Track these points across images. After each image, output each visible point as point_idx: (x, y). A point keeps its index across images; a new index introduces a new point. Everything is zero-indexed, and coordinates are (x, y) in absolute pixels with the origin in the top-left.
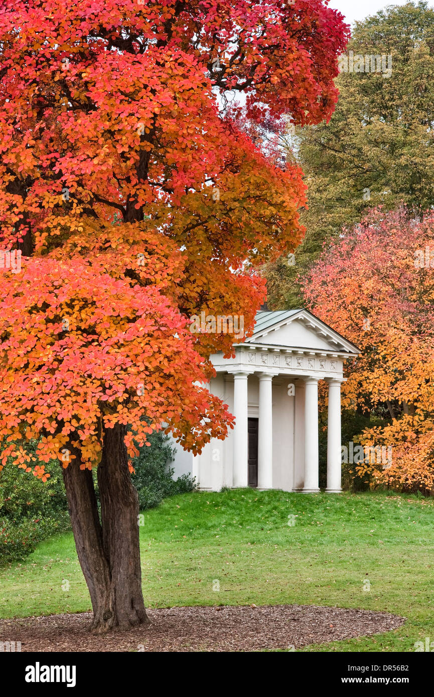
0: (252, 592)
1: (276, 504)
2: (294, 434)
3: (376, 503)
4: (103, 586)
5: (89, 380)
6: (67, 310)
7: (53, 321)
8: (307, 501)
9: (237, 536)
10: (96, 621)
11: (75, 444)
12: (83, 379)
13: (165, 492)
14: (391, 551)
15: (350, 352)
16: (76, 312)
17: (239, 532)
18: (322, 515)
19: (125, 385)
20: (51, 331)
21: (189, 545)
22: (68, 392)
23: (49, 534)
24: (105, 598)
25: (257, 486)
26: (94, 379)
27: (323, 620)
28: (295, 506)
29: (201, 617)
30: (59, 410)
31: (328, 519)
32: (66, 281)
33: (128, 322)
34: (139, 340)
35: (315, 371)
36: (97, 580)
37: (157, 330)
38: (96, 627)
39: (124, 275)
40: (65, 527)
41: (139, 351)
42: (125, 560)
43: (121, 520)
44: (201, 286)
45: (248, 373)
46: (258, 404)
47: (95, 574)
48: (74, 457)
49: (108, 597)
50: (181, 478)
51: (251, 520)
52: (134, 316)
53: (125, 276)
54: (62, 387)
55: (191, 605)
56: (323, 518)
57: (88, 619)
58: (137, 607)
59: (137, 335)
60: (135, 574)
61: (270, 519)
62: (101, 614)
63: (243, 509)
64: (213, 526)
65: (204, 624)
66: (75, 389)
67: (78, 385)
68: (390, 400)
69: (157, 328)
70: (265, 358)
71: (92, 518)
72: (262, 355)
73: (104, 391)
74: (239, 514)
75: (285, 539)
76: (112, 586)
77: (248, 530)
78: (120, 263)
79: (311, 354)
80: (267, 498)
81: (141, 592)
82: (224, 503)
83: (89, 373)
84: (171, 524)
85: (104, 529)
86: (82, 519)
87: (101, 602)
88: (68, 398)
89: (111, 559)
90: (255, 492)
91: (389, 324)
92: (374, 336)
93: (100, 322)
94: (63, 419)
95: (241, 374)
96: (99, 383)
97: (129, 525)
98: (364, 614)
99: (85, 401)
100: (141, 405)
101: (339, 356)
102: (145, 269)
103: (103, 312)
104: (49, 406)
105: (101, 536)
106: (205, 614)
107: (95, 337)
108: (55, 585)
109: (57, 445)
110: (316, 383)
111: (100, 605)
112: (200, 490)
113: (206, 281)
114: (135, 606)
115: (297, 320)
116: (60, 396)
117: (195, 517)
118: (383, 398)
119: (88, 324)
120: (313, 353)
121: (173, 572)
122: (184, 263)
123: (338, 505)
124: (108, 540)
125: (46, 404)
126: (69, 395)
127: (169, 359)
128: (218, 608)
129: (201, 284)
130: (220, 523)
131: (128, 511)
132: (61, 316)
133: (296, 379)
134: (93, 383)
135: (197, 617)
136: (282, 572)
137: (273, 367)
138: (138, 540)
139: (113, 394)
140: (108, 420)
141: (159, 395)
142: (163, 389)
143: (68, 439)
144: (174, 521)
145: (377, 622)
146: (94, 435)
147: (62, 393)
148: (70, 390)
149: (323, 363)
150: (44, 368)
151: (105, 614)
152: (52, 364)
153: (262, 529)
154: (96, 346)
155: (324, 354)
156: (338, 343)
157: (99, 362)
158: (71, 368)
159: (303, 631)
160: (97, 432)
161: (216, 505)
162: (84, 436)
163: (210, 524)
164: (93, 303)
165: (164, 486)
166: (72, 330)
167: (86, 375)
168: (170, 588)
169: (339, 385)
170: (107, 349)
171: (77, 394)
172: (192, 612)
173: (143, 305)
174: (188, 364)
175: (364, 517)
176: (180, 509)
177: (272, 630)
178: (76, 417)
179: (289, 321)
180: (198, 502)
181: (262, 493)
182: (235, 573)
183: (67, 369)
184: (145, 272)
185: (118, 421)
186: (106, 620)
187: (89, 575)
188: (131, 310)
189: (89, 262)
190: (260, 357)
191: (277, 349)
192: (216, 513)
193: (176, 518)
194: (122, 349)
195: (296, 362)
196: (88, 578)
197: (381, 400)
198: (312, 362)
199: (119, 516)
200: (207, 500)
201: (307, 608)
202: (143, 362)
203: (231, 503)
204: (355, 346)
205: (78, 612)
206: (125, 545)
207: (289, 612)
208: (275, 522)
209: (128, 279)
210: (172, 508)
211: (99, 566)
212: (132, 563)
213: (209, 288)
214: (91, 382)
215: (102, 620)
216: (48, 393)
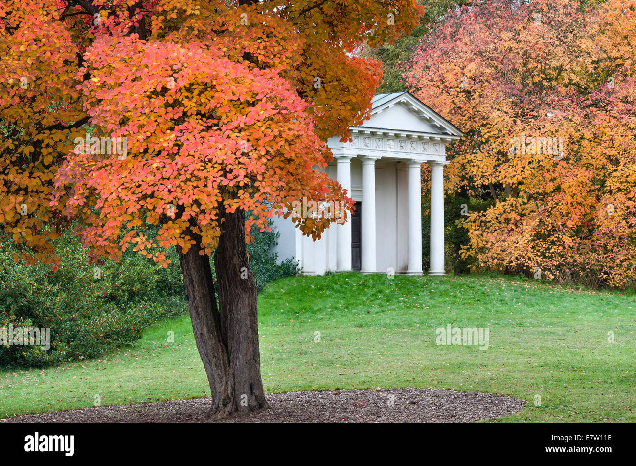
0: (367, 376)
1: (381, 287)
2: (397, 217)
3: (480, 285)
4: (221, 372)
5: (210, 164)
6: (187, 94)
7: (172, 106)
8: (411, 284)
9: (344, 319)
10: (214, 406)
11: (195, 230)
12: (203, 164)
13: (269, 276)
14: (501, 334)
15: (453, 135)
16: (196, 96)
17: (345, 316)
18: (427, 298)
19: (246, 169)
20: (171, 116)
21: (296, 328)
22: (189, 177)
23: (155, 319)
24: (223, 384)
25: (360, 269)
26: (215, 163)
27: (443, 404)
28: (400, 289)
29: (319, 402)
30: (179, 195)
31: (433, 302)
32: (185, 65)
33: (248, 106)
34: (260, 124)
35: (418, 154)
36: (216, 365)
37: (277, 113)
38: (215, 413)
39: (242, 59)
40: (171, 312)
41: (260, 135)
42: (244, 345)
43: (239, 305)
44: (317, 70)
45: (351, 157)
46: (362, 188)
47: (214, 360)
48: (194, 242)
49: (227, 382)
50: (285, 262)
51: (356, 303)
52: (254, 100)
53: (244, 59)
54: (182, 172)
55: (307, 389)
56: (428, 300)
57: (205, 404)
58: (256, 392)
59: (257, 119)
60: (254, 359)
61: (375, 303)
62: (220, 400)
63: (348, 292)
64: (320, 310)
65: (324, 408)
66: (196, 173)
67: (198, 170)
68: (493, 183)
69: (278, 111)
70: (367, 141)
71: (209, 304)
72: (365, 138)
73: (225, 175)
74: (344, 298)
75: (393, 323)
76: (231, 371)
77: (354, 314)
78: (238, 47)
79: (414, 136)
80: (371, 281)
81: (260, 376)
82: (329, 287)
83: (210, 157)
84: (276, 308)
85: (222, 315)
86: (200, 305)
87: (220, 387)
88: (188, 183)
89: (230, 345)
90: (360, 276)
91: (492, 107)
92: (477, 119)
93: (220, 106)
94: (184, 203)
95: (344, 157)
96: (219, 167)
97: (247, 310)
98: (483, 397)
99: (206, 186)
100: (262, 191)
101: (441, 139)
102: (263, 52)
103: (223, 95)
104: (170, 191)
105: (219, 321)
106: (322, 398)
107: (215, 121)
108: (166, 371)
109: (178, 231)
110: (419, 166)
111: (219, 391)
112: (304, 274)
113: (322, 64)
114: (254, 391)
115: (399, 103)
116: (180, 180)
117: (301, 301)
118: (487, 181)
119: (207, 108)
120: (415, 136)
121: (284, 357)
122: (302, 45)
123: (442, 287)
124: (226, 326)
125: (166, 190)
126: (190, 180)
127: (290, 143)
128: (335, 392)
129: (317, 67)
130: (326, 307)
131: (247, 296)
132: (180, 100)
133: (399, 162)
134: (214, 167)
135: (315, 401)
136: (394, 355)
137: (376, 151)
138: (257, 325)
139: (235, 178)
140: (229, 205)
141: (280, 179)
142: (284, 173)
143: (188, 224)
144: (280, 305)
145: (497, 405)
146: (215, 220)
147: (183, 178)
148: (191, 174)
149: (425, 146)
150: (164, 154)
151: (224, 400)
152: (172, 149)
153: (369, 313)
154: (216, 130)
155: (427, 137)
156: (441, 126)
157: (220, 146)
158: (192, 153)
159: (425, 414)
160: (217, 217)
161: (320, 289)
162: (204, 221)
163: (315, 308)
164: (213, 87)
165: (267, 270)
166: (192, 115)
167: (207, 160)
168: (283, 372)
169: (442, 168)
170: (228, 133)
171: (198, 179)
172: (309, 397)
173: (264, 88)
174: (309, 148)
175: (469, 299)
176: (285, 293)
177: (392, 414)
178: (197, 202)
179: (391, 104)
180: (303, 286)
181: (366, 276)
182: (347, 357)
183: (187, 154)
184: (264, 55)
185: (239, 206)
186: (225, 405)
187: (208, 361)
188: (251, 94)
189: (206, 45)
190: (363, 140)
191: (380, 132)
192: (322, 296)
193: (281, 302)
194: (243, 133)
195: (422, 147)
196: (207, 363)
197: (484, 183)
198: (415, 145)
199: (238, 302)
200: (311, 284)
201: (425, 392)
202: (264, 146)
203: (335, 287)
204: (459, 130)
205: (194, 398)
206: (244, 330)
207: (407, 395)
208: (381, 306)
209: (247, 63)
210: (277, 292)
211: (218, 352)
212: (251, 349)
213: (326, 72)
214: (212, 167)
215: (221, 406)
216: (169, 179)
